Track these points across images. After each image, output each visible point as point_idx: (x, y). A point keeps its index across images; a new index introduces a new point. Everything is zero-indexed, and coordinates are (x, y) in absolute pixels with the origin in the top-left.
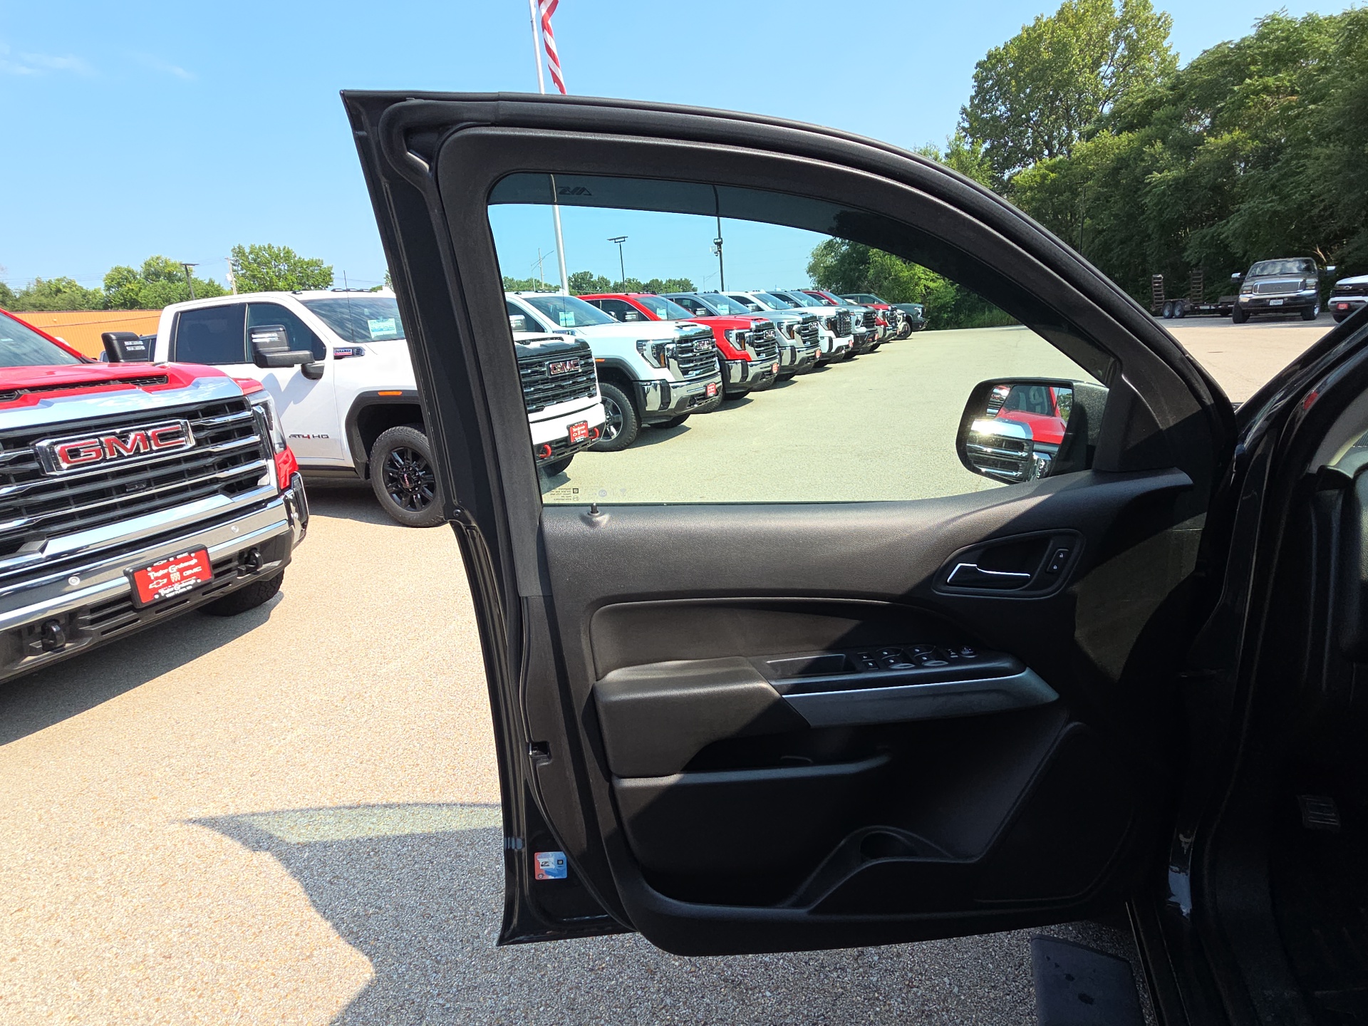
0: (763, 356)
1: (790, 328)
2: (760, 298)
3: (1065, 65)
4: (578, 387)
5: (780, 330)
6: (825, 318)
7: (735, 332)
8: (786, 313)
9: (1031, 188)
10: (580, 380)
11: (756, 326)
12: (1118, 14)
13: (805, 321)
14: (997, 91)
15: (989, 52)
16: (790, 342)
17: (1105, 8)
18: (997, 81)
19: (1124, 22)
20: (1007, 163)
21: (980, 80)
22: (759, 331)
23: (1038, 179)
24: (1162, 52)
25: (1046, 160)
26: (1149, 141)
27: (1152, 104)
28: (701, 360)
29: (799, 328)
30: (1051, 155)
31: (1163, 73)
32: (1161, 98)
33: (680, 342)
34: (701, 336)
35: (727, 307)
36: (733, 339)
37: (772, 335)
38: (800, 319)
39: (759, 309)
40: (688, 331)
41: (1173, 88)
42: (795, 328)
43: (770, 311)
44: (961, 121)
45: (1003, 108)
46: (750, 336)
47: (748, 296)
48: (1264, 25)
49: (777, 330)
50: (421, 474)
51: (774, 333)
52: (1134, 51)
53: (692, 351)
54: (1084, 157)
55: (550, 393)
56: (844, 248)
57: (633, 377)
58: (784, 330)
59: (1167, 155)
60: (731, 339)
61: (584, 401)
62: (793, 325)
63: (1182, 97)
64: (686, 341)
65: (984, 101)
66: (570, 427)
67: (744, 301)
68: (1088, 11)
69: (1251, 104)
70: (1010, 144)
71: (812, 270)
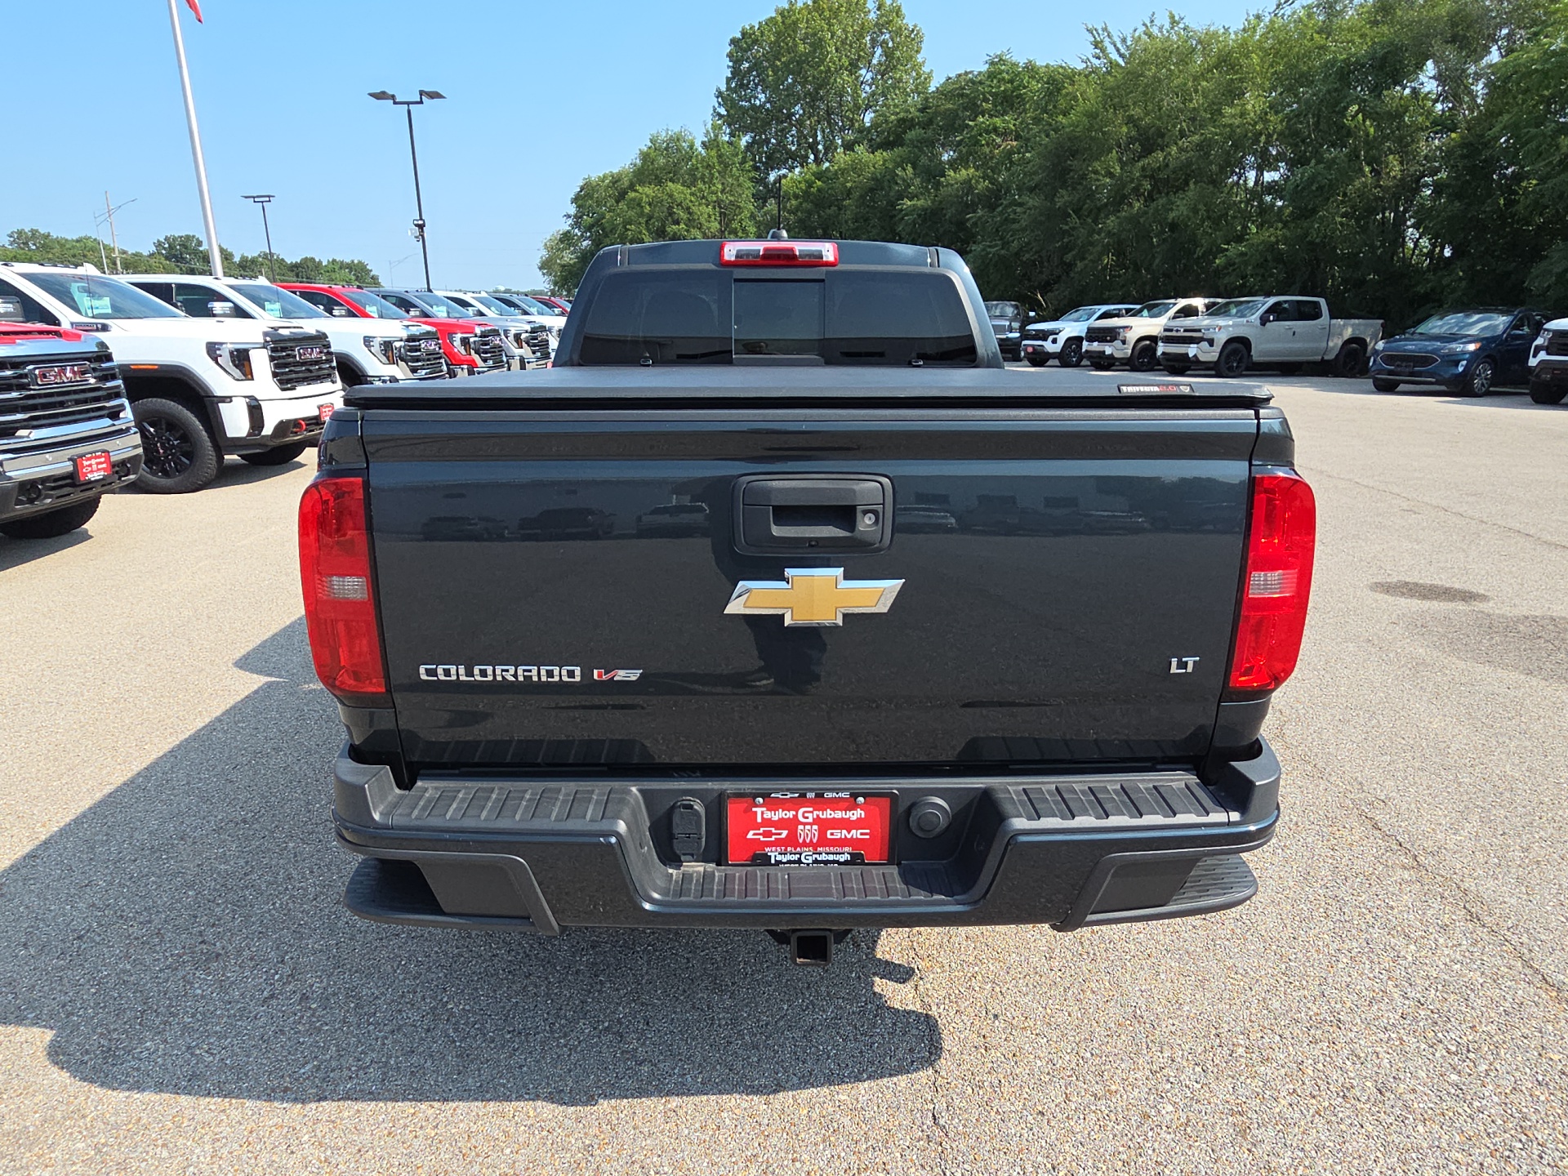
0: (490, 363)
1: (517, 337)
2: (481, 301)
3: (822, 61)
4: (321, 373)
5: (507, 337)
6: (556, 329)
7: (459, 336)
8: (512, 321)
9: (796, 197)
10: (324, 366)
11: (482, 332)
12: (872, 16)
13: (534, 331)
14: (755, 77)
15: (743, 29)
16: (518, 352)
17: (860, 7)
18: (755, 64)
19: (880, 27)
20: (772, 162)
21: (735, 60)
22: (485, 337)
23: (803, 186)
24: (917, 67)
25: (814, 167)
26: (900, 164)
27: (906, 124)
28: (429, 360)
29: (527, 337)
30: (817, 161)
31: (916, 91)
32: (912, 119)
33: (408, 340)
34: (427, 336)
35: (444, 309)
36: (457, 343)
37: (498, 342)
38: (528, 327)
39: (481, 314)
40: (415, 331)
41: (922, 110)
42: (523, 336)
43: (493, 316)
44: (717, 105)
45: (762, 97)
46: (475, 342)
47: (468, 298)
48: (992, 63)
49: (503, 337)
50: (176, 443)
51: (500, 340)
52: (891, 62)
53: (420, 350)
54: (843, 171)
55: (301, 375)
56: (585, 243)
57: (361, 371)
58: (511, 338)
59: (917, 181)
60: (455, 344)
61: (326, 386)
62: (520, 334)
63: (930, 122)
64: (414, 341)
65: (742, 86)
66: (319, 407)
67: (464, 304)
68: (842, 6)
69: (983, 142)
70: (773, 141)
71: (545, 266)
